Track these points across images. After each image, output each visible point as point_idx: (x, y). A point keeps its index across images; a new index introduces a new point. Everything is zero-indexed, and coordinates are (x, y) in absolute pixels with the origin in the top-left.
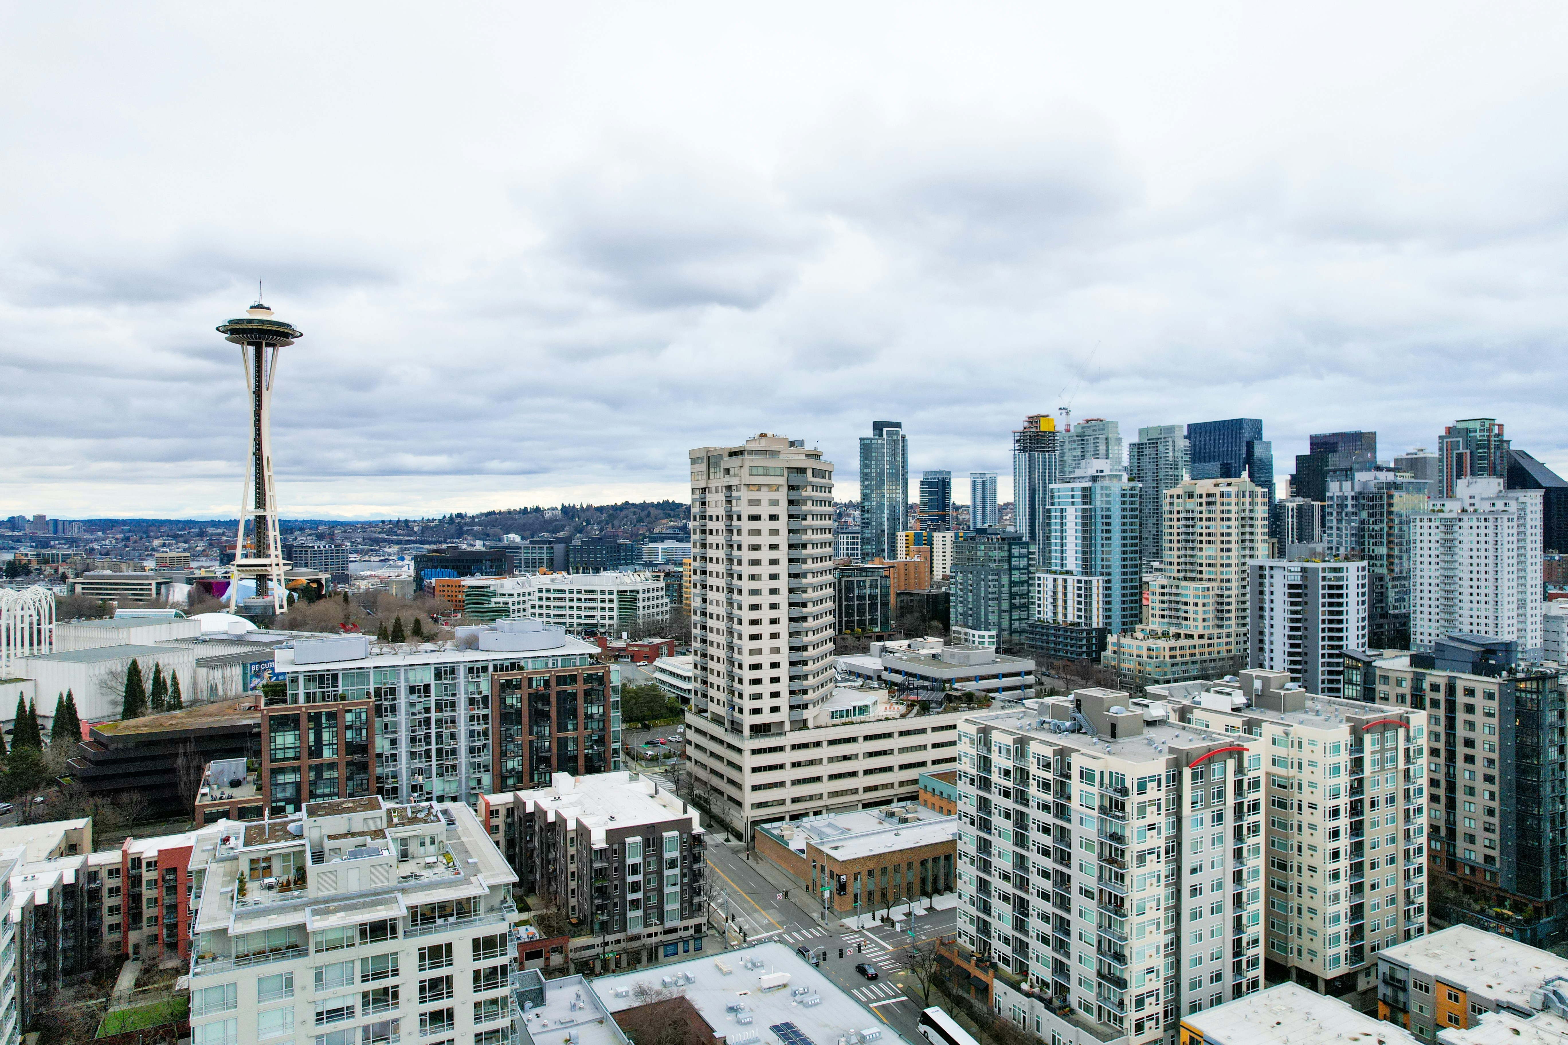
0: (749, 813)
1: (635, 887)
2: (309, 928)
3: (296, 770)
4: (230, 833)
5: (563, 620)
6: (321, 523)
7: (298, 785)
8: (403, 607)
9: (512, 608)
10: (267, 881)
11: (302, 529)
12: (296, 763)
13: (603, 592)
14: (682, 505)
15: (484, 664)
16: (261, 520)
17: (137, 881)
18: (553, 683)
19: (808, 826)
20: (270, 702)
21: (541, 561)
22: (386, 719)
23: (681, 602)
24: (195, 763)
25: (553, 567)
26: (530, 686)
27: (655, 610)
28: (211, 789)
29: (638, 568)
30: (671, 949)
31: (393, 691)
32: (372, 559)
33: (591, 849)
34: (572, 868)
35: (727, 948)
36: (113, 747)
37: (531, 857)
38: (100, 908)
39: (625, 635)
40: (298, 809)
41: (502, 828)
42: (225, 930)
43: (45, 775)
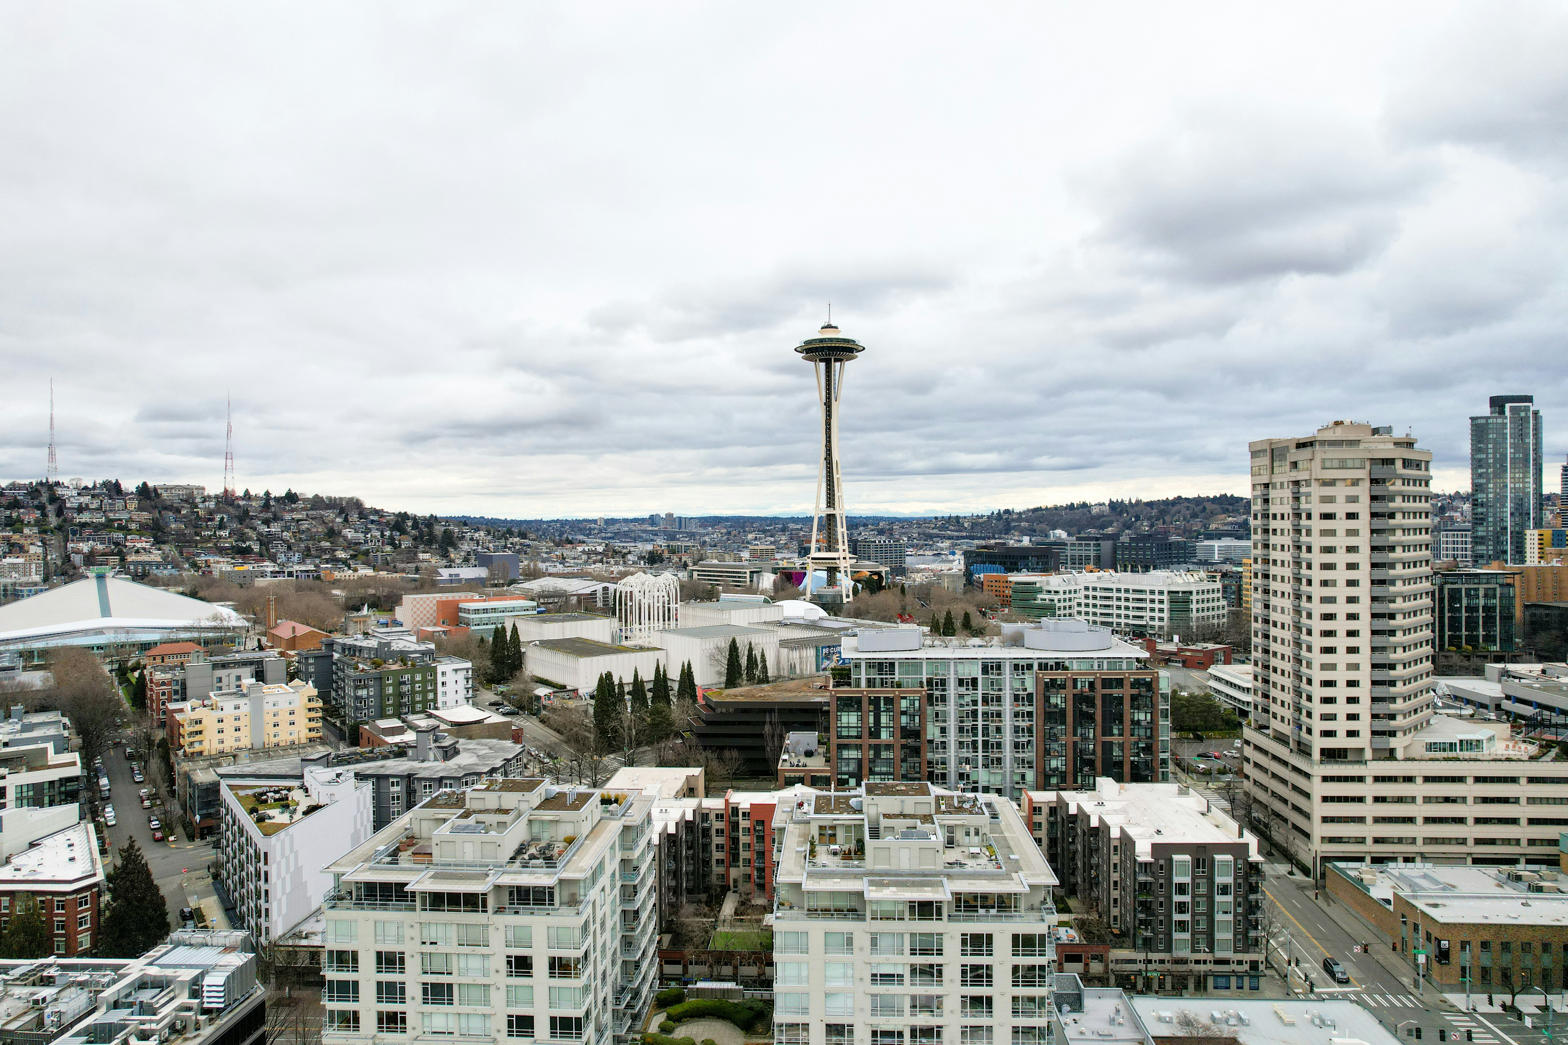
0: (1318, 848)
1: (1182, 908)
2: (867, 896)
3: (858, 747)
4: (804, 799)
5: (1110, 620)
6: (882, 519)
7: (859, 762)
8: (955, 600)
9: (1058, 605)
10: (832, 847)
11: (865, 525)
12: (858, 741)
13: (1152, 592)
14: (1242, 499)
15: (1029, 661)
16: (831, 518)
17: (735, 826)
18: (1098, 685)
19: (1396, 872)
20: (837, 685)
21: (1088, 558)
22: (937, 708)
23: (1240, 605)
24: (778, 731)
25: (1100, 564)
26: (1075, 687)
27: (1211, 613)
28: (790, 756)
29: (1191, 567)
30: (1222, 982)
31: (943, 682)
32: (927, 553)
33: (1135, 860)
34: (1115, 877)
35: (1288, 995)
36: (718, 711)
37: (1073, 859)
38: (710, 844)
39: (1176, 638)
40: (859, 784)
41: (1045, 826)
42: (799, 885)
43: (674, 728)
